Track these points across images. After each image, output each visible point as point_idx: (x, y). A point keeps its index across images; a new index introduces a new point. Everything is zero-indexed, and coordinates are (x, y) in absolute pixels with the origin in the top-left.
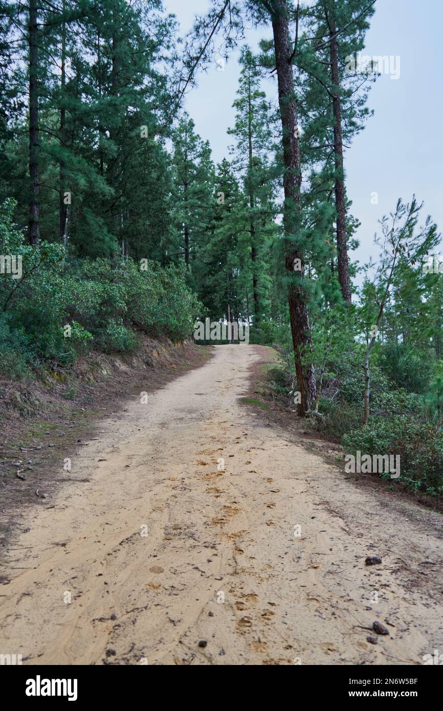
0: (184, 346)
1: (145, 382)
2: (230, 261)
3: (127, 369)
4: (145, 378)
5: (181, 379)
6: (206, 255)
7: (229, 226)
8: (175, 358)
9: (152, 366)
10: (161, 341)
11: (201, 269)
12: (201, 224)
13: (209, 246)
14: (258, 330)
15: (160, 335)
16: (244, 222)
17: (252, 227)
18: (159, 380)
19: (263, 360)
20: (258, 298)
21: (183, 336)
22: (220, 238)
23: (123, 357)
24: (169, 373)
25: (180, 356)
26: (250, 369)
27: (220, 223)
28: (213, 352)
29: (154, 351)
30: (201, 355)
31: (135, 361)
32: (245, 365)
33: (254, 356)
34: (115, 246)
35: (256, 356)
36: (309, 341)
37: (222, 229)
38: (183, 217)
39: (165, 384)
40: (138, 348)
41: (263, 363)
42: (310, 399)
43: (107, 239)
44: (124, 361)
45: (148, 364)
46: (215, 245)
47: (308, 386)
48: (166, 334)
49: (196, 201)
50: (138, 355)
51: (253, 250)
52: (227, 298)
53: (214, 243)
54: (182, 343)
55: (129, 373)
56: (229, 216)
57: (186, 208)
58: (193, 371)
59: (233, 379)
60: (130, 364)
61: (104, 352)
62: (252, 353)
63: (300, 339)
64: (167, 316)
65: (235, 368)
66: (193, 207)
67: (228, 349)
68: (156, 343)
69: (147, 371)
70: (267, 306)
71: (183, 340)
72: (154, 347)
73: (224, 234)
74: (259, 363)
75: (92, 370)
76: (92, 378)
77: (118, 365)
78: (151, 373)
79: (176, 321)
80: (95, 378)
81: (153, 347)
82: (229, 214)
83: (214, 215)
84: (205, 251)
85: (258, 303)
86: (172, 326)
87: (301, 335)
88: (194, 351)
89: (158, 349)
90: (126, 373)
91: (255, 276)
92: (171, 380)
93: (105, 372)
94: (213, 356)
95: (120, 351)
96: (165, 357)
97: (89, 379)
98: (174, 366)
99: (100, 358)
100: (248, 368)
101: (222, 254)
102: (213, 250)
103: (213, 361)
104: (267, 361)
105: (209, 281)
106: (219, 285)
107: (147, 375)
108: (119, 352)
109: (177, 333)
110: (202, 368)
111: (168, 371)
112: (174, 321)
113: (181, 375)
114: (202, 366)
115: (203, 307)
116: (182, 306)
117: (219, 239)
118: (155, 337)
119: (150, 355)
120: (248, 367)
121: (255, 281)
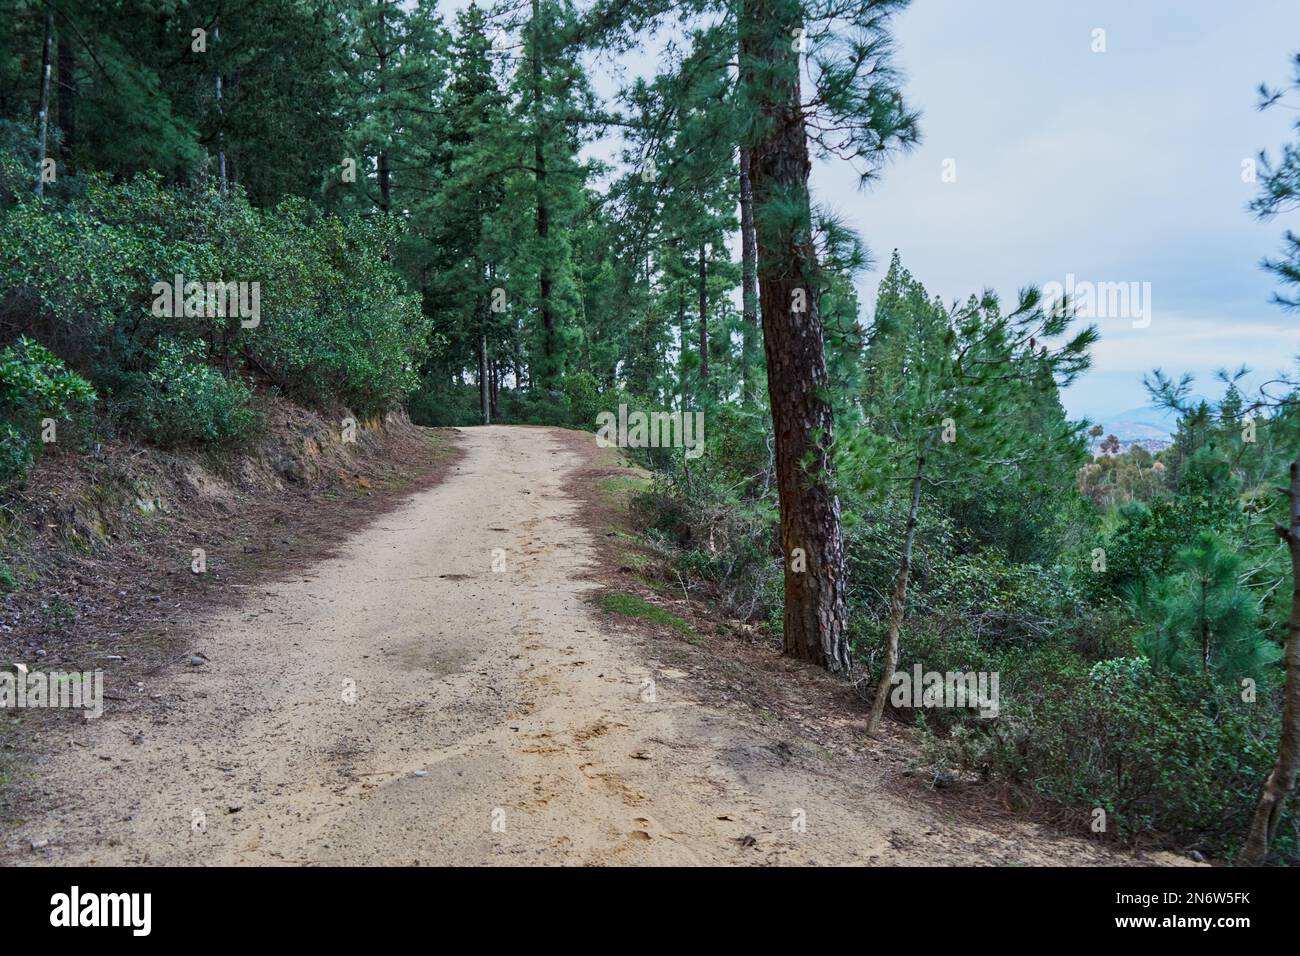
0: (387, 426)
1: (280, 533)
2: (489, 233)
3: (224, 493)
4: (279, 519)
5: (386, 521)
6: (432, 217)
7: (486, 153)
8: (365, 458)
9: (303, 483)
10: (326, 415)
11: (419, 252)
12: (418, 151)
13: (438, 200)
14: (554, 393)
15: (324, 396)
16: (521, 146)
17: (540, 159)
18: (323, 526)
19: (593, 466)
20: (553, 321)
21: (386, 401)
22: (465, 179)
23: (211, 456)
24: (352, 504)
25: (377, 453)
26: (569, 491)
27: (464, 148)
28: (460, 445)
29: (309, 442)
30: (432, 452)
31: (249, 468)
32: (554, 481)
33: (563, 455)
34: (192, 149)
35: (569, 454)
36: (826, 415)
37: (469, 160)
38: (376, 128)
39: (340, 539)
40: (257, 431)
41: (598, 473)
42: (828, 603)
43: (170, 131)
44: (217, 470)
45: (288, 477)
46: (453, 196)
47: (825, 562)
48: (340, 397)
49: (406, 95)
50: (260, 451)
51: (543, 213)
52: (480, 321)
53: (451, 190)
54: (383, 421)
55: (231, 506)
56: (488, 130)
57: (382, 109)
58: (417, 496)
59: (534, 522)
60: (233, 478)
61: (149, 441)
62: (554, 446)
63: (800, 410)
64: (342, 348)
65: (529, 487)
66: (399, 107)
67: (494, 437)
68: (312, 417)
69: (288, 498)
70: (574, 339)
71: (383, 412)
72: (309, 430)
73: (476, 171)
74: (587, 474)
75: (100, 501)
76: (95, 527)
77: (194, 482)
78: (297, 503)
79: (366, 361)
80: (106, 528)
81: (304, 431)
82: (486, 126)
83: (448, 128)
84: (430, 210)
85: (552, 333)
86: (357, 373)
87: (804, 398)
88: (413, 441)
89: (320, 436)
90: (220, 506)
91: (547, 271)
92: (358, 525)
93: (148, 506)
94: (461, 454)
95: (201, 440)
96: (338, 456)
97: (83, 531)
98: (364, 481)
99: (131, 461)
100: (563, 489)
101: (468, 219)
102: (449, 207)
103: (465, 466)
104: (603, 468)
105: (440, 279)
106: (464, 289)
107: (286, 511)
108: (199, 443)
109: (372, 394)
110: (441, 487)
111: (349, 497)
112: (360, 361)
113: (387, 508)
114: (440, 481)
115: (433, 333)
116: (382, 324)
117: (462, 183)
118: (311, 402)
119: (295, 451)
120: (560, 483)
121: (546, 285)
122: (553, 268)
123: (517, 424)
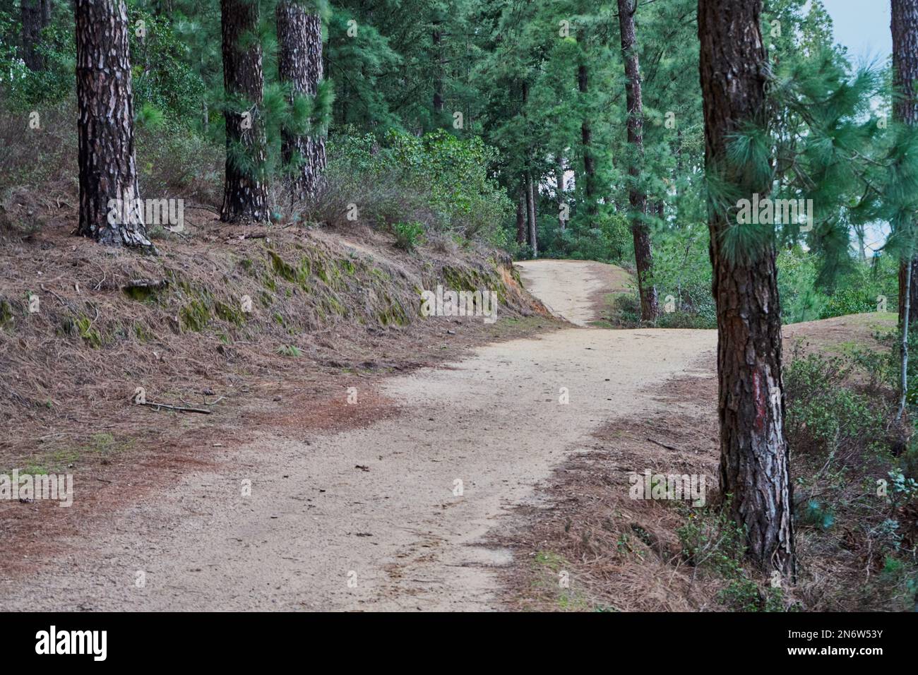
14: (593, 231)
19: (608, 288)
26: (590, 298)
32: (584, 295)
33: (592, 282)
35: (596, 281)
41: (608, 291)
51: (582, 70)
59: (573, 309)
62: (588, 276)
65: (571, 298)
74: (604, 291)
85: (592, 175)
91: (586, 123)
100: (587, 298)
104: (613, 288)
120: (587, 296)
121: (585, 133)
122: (592, 120)
123: (562, 258)
